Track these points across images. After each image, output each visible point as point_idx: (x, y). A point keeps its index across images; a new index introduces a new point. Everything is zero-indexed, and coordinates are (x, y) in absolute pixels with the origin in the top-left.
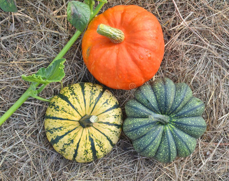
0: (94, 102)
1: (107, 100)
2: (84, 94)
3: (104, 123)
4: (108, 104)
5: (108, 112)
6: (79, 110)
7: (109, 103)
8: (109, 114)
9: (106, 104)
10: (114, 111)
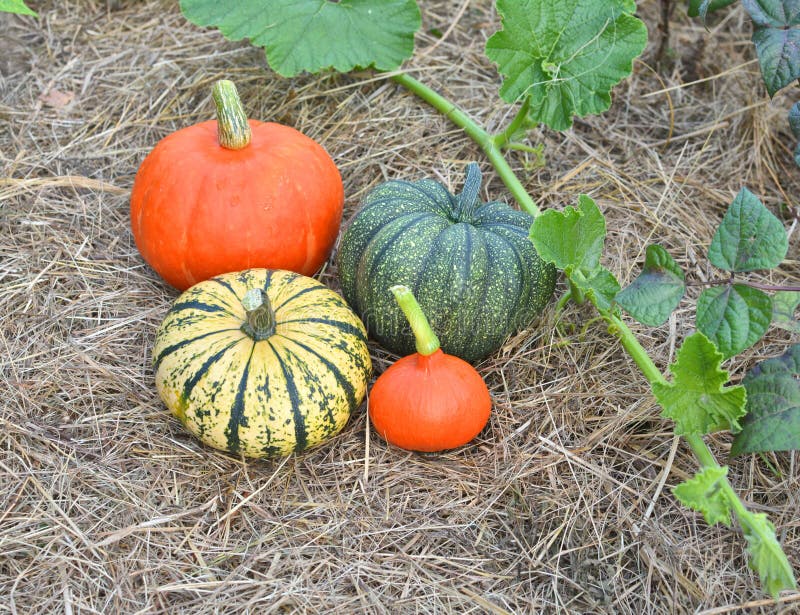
0: (288, 363)
1: (269, 396)
2: (323, 360)
3: (224, 351)
4: (259, 388)
5: (241, 376)
6: (297, 326)
7: (258, 392)
8: (234, 373)
9: (262, 383)
10: (233, 392)
